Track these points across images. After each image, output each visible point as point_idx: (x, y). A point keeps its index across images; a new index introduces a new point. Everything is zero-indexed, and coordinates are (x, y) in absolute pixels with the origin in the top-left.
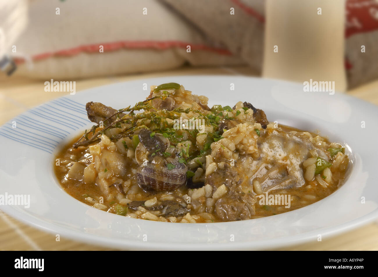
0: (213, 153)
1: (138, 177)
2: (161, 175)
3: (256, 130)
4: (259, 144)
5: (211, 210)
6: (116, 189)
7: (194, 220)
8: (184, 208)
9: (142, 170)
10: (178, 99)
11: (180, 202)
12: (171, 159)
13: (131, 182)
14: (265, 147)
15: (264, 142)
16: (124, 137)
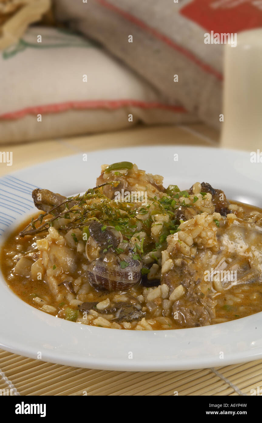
0: (170, 248)
1: (89, 276)
2: (113, 274)
3: (215, 220)
4: (219, 236)
5: (167, 313)
6: (66, 289)
7: (150, 325)
8: (138, 311)
9: (93, 268)
10: (131, 180)
11: (134, 304)
12: (124, 256)
13: (82, 281)
14: (225, 239)
15: (224, 233)
16: (74, 228)
